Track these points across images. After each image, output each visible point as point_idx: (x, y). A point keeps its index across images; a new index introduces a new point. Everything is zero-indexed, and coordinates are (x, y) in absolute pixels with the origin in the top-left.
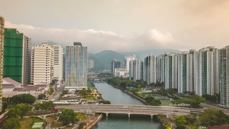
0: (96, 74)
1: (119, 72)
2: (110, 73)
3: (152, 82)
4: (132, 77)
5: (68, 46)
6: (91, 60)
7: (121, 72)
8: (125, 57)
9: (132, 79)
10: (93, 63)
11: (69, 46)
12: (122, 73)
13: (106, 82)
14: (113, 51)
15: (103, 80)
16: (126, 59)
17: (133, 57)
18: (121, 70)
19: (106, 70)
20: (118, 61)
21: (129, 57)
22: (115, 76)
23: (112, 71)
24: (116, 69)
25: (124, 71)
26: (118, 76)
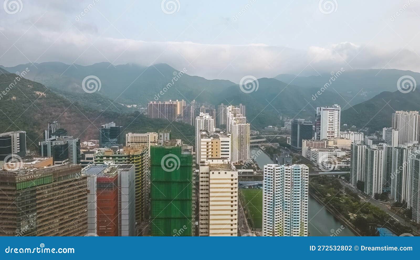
1: (314, 150)
7: (321, 153)
16: (319, 114)
17: (334, 110)
18: (316, 143)
19: (271, 126)
20: (308, 123)
21: (328, 110)
22: (304, 155)
23: (295, 142)
24: (305, 141)
25: (323, 146)
26: (313, 159)
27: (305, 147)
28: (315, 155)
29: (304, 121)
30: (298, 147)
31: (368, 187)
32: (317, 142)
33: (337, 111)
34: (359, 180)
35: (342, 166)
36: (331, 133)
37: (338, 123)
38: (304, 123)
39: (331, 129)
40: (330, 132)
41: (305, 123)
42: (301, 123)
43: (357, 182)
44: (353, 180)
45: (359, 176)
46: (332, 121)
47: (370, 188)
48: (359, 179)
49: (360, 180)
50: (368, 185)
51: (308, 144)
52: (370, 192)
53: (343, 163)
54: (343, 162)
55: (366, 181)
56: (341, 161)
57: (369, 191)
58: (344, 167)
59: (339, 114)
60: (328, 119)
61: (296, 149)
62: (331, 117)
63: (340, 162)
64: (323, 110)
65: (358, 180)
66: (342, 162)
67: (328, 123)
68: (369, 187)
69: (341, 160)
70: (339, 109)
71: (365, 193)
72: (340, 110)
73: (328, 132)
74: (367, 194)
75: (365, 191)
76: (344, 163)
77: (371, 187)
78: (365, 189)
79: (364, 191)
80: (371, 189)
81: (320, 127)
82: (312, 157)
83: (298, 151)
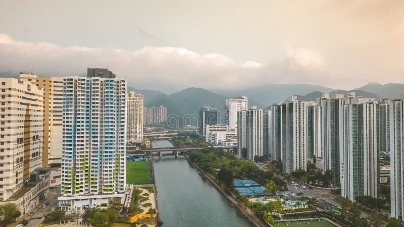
0: (168, 136)
1: (214, 132)
2: (197, 133)
3: (298, 168)
4: (244, 148)
5: (68, 80)
6: (162, 106)
7: (219, 134)
8: (227, 100)
9: (245, 153)
10: (166, 111)
11: (72, 79)
12: (221, 136)
13: (186, 159)
14: (204, 90)
15: (181, 154)
16: (228, 105)
17: (242, 101)
18: (219, 128)
19: (190, 126)
20: (213, 110)
21: (236, 101)
22: (207, 141)
23: (201, 131)
24: (208, 126)
25: (225, 130)
26: (213, 141)
27: (208, 132)
28: (214, 136)
29: (210, 109)
30: (204, 135)
31: (250, 152)
42: (206, 110)
45: (244, 144)
47: (252, 152)
51: (210, 129)
55: (249, 146)
57: (251, 156)
59: (246, 105)
61: (201, 137)
64: (232, 101)
70: (246, 101)
73: (236, 123)
74: (250, 160)
75: (248, 157)
81: (229, 119)
82: (212, 139)
83: (203, 139)
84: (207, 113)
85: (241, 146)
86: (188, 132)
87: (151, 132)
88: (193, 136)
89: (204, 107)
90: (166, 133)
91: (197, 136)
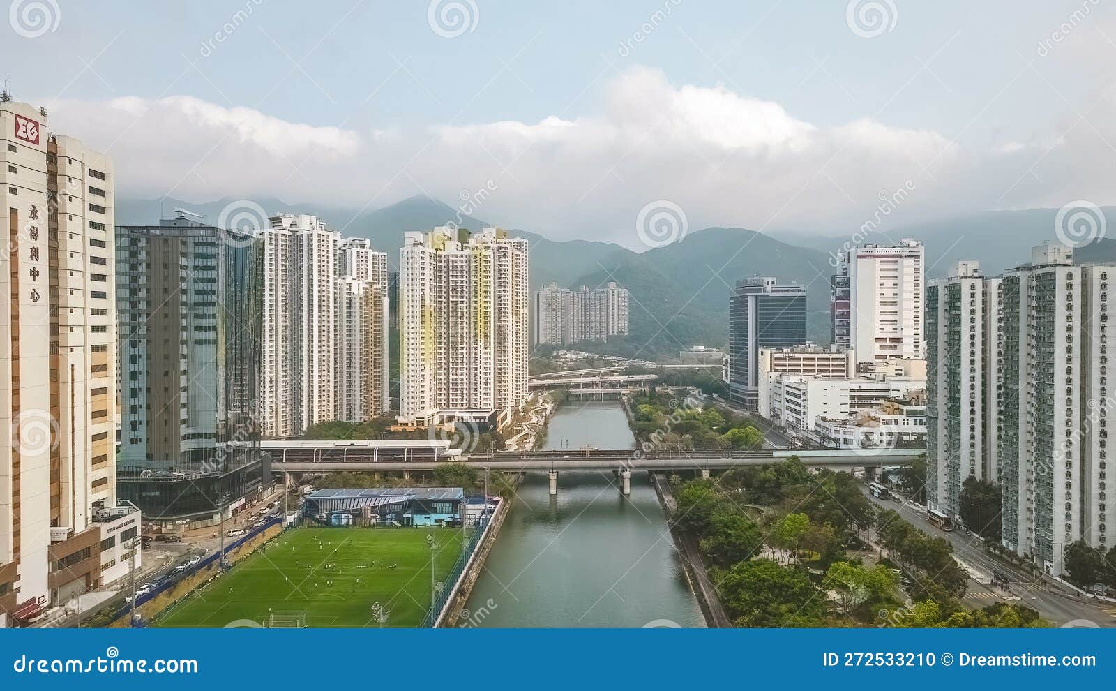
0: (624, 385)
1: (793, 379)
2: (726, 377)
6: (612, 285)
7: (813, 386)
9: (983, 509)
10: (624, 302)
12: (825, 399)
16: (845, 273)
17: (900, 257)
18: (814, 359)
19: (702, 348)
20: (788, 291)
21: (875, 257)
22: (764, 411)
23: (739, 368)
24: (768, 352)
25: (840, 370)
26: (788, 416)
27: (767, 374)
28: (796, 396)
29: (775, 285)
30: (750, 387)
31: (1022, 514)
32: (816, 356)
33: (911, 261)
34: (971, 479)
35: (907, 434)
36: (889, 343)
37: (917, 304)
38: (773, 291)
39: (889, 328)
40: (884, 340)
41: (778, 291)
42: (760, 291)
43: (962, 488)
44: (943, 480)
45: (972, 454)
46: (891, 300)
47: (1038, 514)
48: (973, 471)
49: (978, 475)
50: (1025, 498)
51: (776, 365)
52: (1037, 541)
53: (911, 419)
54: (910, 413)
55: (1012, 478)
56: (901, 412)
57: (1033, 535)
58: (912, 438)
59: (917, 270)
60: (879, 291)
61: (742, 393)
62: (890, 283)
63: (896, 417)
64: (859, 257)
65: (964, 474)
66: (904, 416)
67: (879, 308)
68: (1029, 510)
69: (901, 407)
70: (917, 254)
71: (1003, 550)
72: (922, 255)
73: (878, 339)
74: (1020, 554)
75: (1004, 535)
76: (915, 421)
77: (1043, 506)
78: (1003, 526)
79: (999, 539)
80: (1044, 521)
81: (848, 324)
82: (788, 408)
83: (751, 402)
84: (762, 301)
85: (954, 468)
86: (692, 370)
87: (571, 369)
88: (711, 387)
89: (752, 279)
90: (622, 373)
91: (722, 390)
